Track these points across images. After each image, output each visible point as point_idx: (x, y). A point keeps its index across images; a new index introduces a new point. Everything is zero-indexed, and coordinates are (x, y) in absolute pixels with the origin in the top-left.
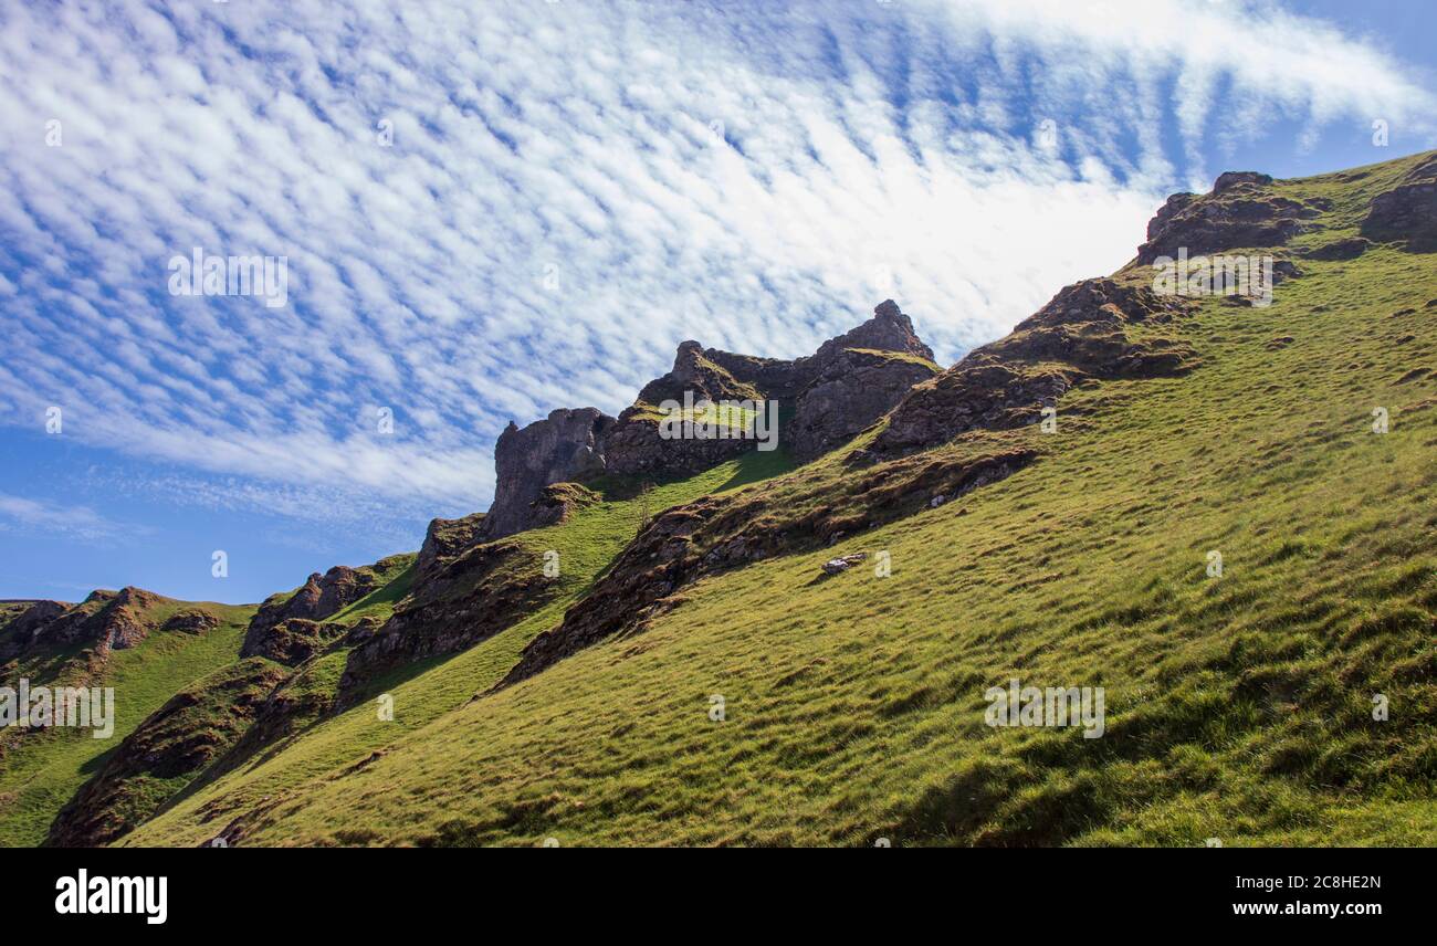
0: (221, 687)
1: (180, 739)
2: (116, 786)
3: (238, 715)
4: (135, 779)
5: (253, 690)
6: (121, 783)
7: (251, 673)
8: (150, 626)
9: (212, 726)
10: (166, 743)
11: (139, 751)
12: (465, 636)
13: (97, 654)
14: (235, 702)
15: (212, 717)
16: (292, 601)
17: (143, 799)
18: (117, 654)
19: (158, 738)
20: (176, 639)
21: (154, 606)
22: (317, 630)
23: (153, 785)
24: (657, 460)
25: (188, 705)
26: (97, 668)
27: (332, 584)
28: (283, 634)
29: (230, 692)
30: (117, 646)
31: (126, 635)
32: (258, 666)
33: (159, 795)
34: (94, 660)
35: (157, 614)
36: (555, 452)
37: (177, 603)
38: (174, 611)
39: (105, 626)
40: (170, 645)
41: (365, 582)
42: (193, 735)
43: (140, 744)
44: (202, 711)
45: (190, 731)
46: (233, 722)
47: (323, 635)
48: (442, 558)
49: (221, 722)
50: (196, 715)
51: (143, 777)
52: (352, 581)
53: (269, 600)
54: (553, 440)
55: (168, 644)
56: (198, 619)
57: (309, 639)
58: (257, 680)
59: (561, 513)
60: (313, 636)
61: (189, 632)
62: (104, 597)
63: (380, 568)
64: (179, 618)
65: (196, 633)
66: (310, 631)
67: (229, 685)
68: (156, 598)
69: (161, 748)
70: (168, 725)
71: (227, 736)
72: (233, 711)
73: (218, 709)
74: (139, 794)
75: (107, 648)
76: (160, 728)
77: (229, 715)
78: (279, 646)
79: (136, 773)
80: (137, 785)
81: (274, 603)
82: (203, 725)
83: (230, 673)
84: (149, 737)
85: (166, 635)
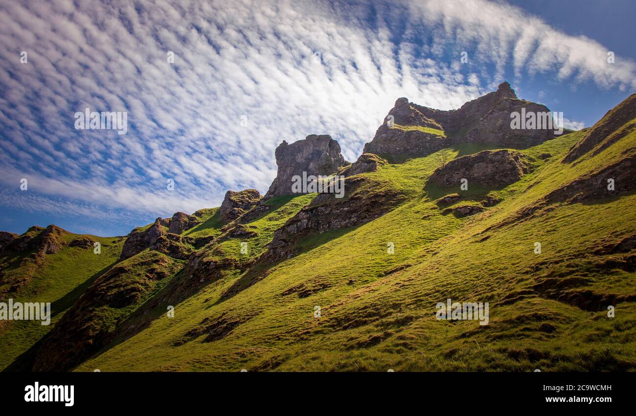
0: (138, 264)
1: (122, 289)
2: (91, 311)
3: (150, 278)
4: (101, 308)
5: (155, 266)
6: (94, 310)
7: (153, 258)
8: (63, 244)
9: (138, 283)
10: (115, 291)
11: (99, 295)
12: (352, 219)
13: (39, 256)
14: (147, 272)
15: (137, 279)
16: (148, 230)
17: (108, 318)
18: (48, 256)
19: (109, 288)
20: (77, 251)
21: (63, 234)
22: (181, 239)
23: (111, 312)
24: (405, 148)
25: (122, 272)
26: (40, 262)
27: (177, 220)
28: (165, 241)
29: (143, 267)
30: (48, 253)
31: (53, 248)
32: (156, 255)
33: (116, 316)
34: (38, 259)
35: (67, 239)
36: (312, 154)
37: (74, 234)
38: (73, 238)
39: (41, 243)
40: (74, 254)
41: (192, 220)
42: (129, 287)
43: (100, 291)
44: (131, 276)
45: (127, 285)
46: (147, 282)
47: (183, 242)
48: (236, 209)
49: (142, 281)
50: (128, 277)
51: (105, 307)
52: (186, 219)
53: (135, 230)
54: (311, 149)
55: (73, 253)
56: (87, 242)
57: (178, 243)
58: (156, 261)
59: (376, 166)
60: (179, 242)
61: (83, 247)
62: (39, 229)
63: (198, 214)
64: (77, 241)
65: (86, 248)
66: (177, 239)
67: (142, 264)
68: (64, 231)
69: (113, 293)
70: (115, 281)
71: (146, 288)
72: (147, 276)
73: (139, 275)
74: (105, 316)
75: (44, 254)
76: (110, 284)
77: (146, 278)
78: (164, 246)
79: (101, 305)
80: (103, 311)
81: (139, 231)
82: (134, 283)
83: (142, 258)
84: (105, 288)
85: (71, 249)
